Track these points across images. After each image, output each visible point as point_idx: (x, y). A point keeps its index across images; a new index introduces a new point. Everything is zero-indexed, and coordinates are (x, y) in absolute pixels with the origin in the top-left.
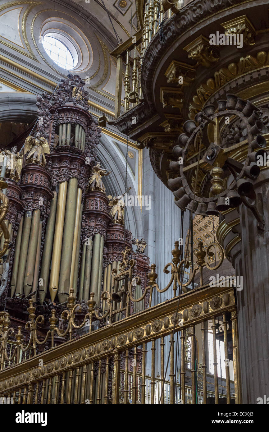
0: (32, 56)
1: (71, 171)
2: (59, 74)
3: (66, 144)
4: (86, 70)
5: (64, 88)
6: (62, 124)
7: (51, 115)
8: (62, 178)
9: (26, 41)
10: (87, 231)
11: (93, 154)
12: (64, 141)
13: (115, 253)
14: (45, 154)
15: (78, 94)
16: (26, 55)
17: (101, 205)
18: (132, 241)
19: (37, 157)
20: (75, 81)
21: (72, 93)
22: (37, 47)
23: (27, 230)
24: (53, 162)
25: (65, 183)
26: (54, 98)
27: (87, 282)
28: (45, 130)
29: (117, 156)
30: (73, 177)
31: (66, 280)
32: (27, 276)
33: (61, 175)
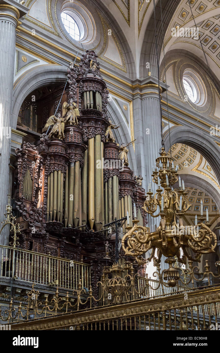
0: (57, 34)
1: (96, 130)
2: (75, 47)
3: (90, 107)
4: (92, 41)
5: (84, 61)
6: (86, 91)
7: (77, 84)
8: (90, 135)
9: (52, 22)
10: (107, 174)
11: (105, 112)
12: (89, 105)
13: (126, 189)
14: (77, 116)
15: (94, 66)
16: (53, 33)
17: (116, 154)
18: (134, 178)
19: (73, 120)
20: (91, 55)
21: (89, 65)
22: (60, 26)
23: (72, 177)
24: (83, 122)
25: (93, 139)
26: (78, 70)
27: (111, 213)
28: (74, 96)
29: (117, 109)
30: (98, 134)
31: (100, 213)
32: (75, 212)
33: (90, 133)
